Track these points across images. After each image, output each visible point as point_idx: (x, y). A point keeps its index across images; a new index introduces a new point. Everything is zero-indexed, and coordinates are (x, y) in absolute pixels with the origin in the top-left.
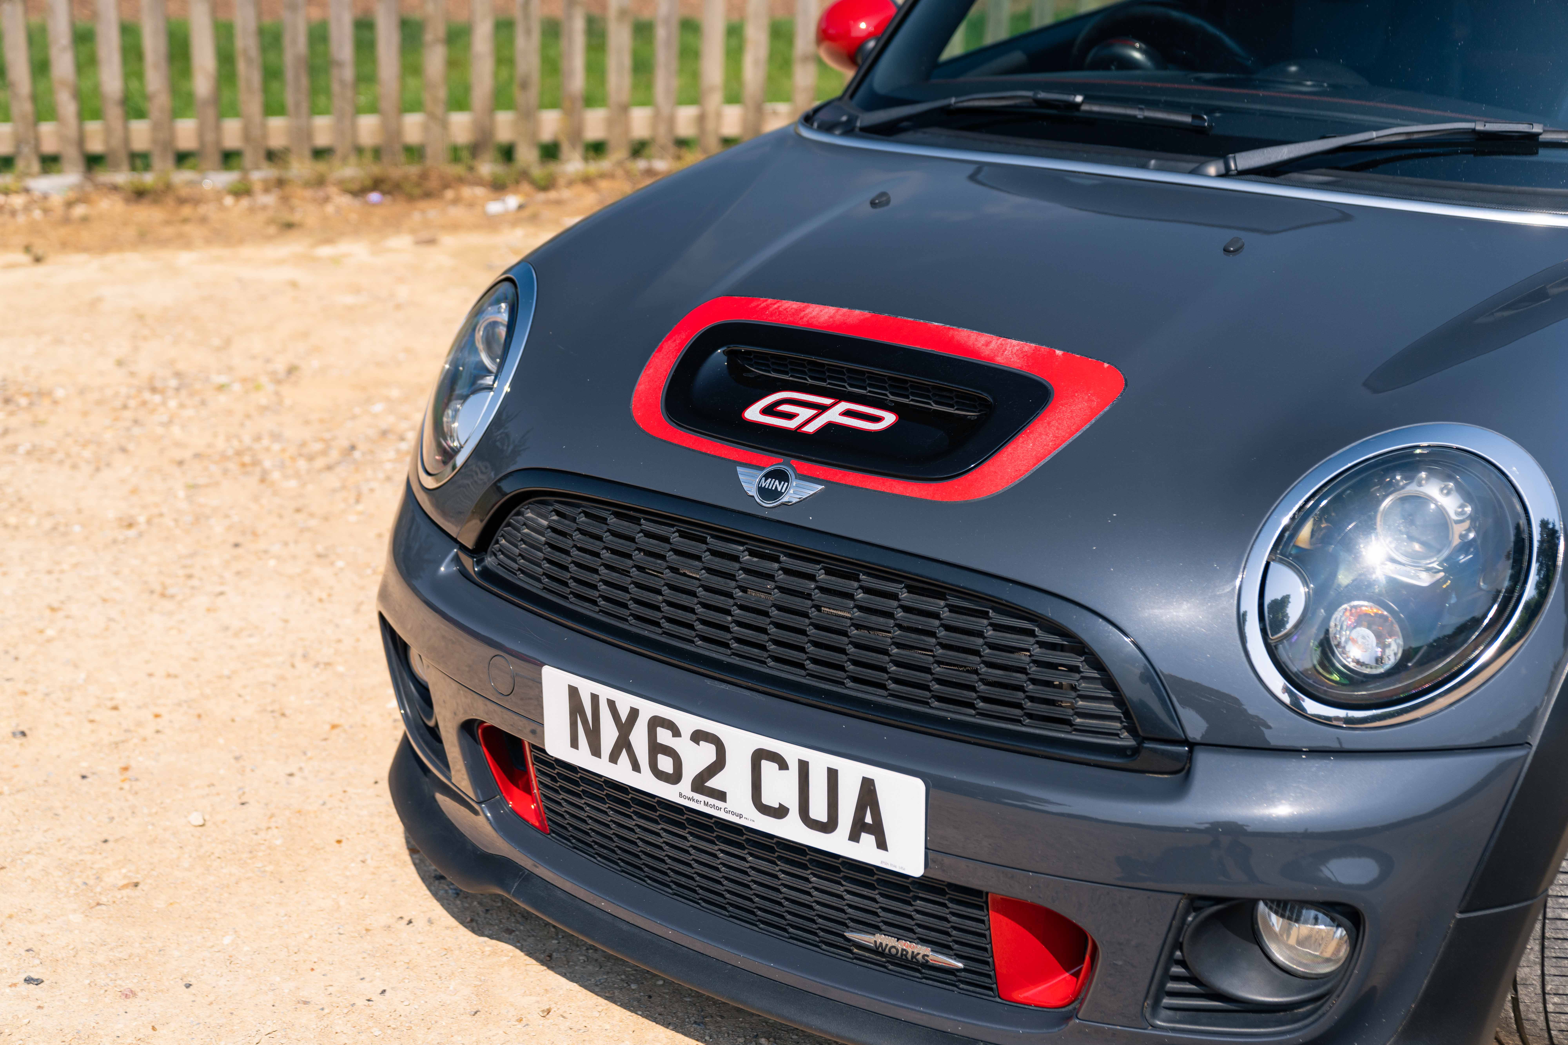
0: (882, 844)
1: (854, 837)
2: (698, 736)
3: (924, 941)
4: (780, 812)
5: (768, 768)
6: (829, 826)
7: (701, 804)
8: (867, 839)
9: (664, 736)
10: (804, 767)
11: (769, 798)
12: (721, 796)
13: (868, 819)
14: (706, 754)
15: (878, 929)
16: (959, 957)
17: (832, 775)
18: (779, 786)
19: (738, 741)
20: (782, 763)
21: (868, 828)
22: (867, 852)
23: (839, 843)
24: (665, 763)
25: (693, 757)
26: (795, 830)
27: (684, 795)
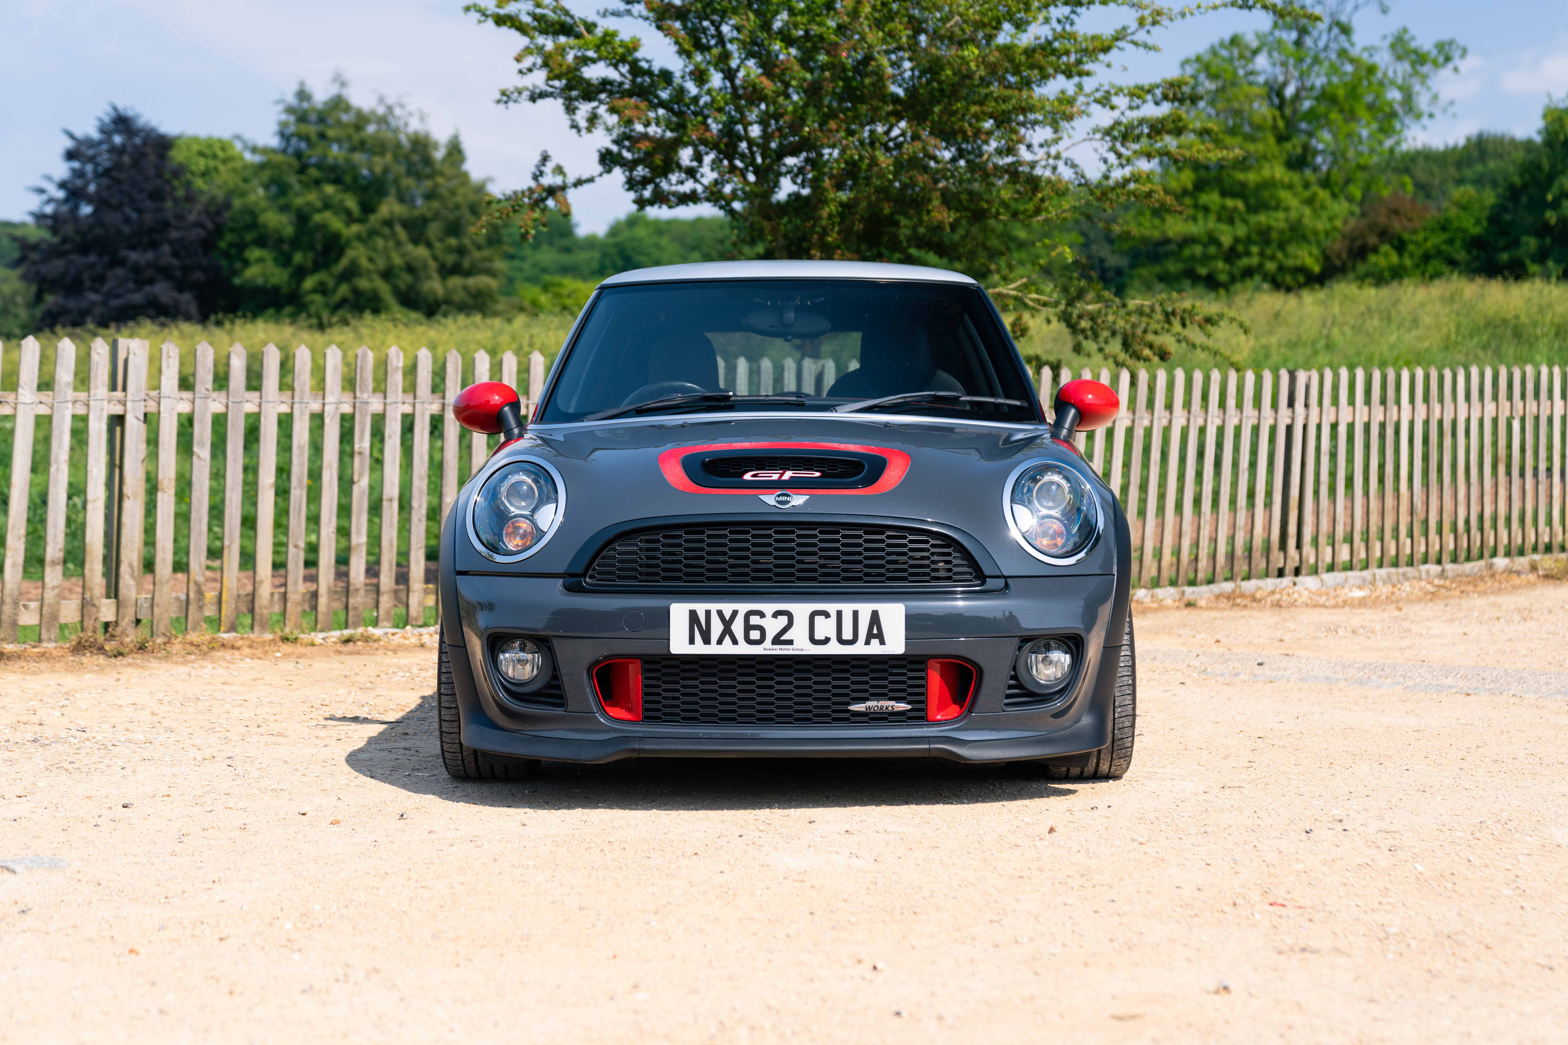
0: (882, 642)
1: (867, 643)
2: (776, 614)
3: (890, 699)
4: (827, 641)
5: (819, 619)
6: (853, 641)
7: (779, 650)
8: (875, 642)
9: (754, 620)
10: (839, 614)
11: (818, 636)
12: (790, 642)
13: (875, 631)
14: (783, 621)
15: (867, 699)
16: (908, 703)
17: (856, 614)
18: (825, 628)
19: (801, 610)
20: (827, 615)
21: (875, 636)
22: (875, 648)
23: (859, 649)
24: (755, 635)
25: (773, 626)
26: (834, 649)
27: (766, 649)
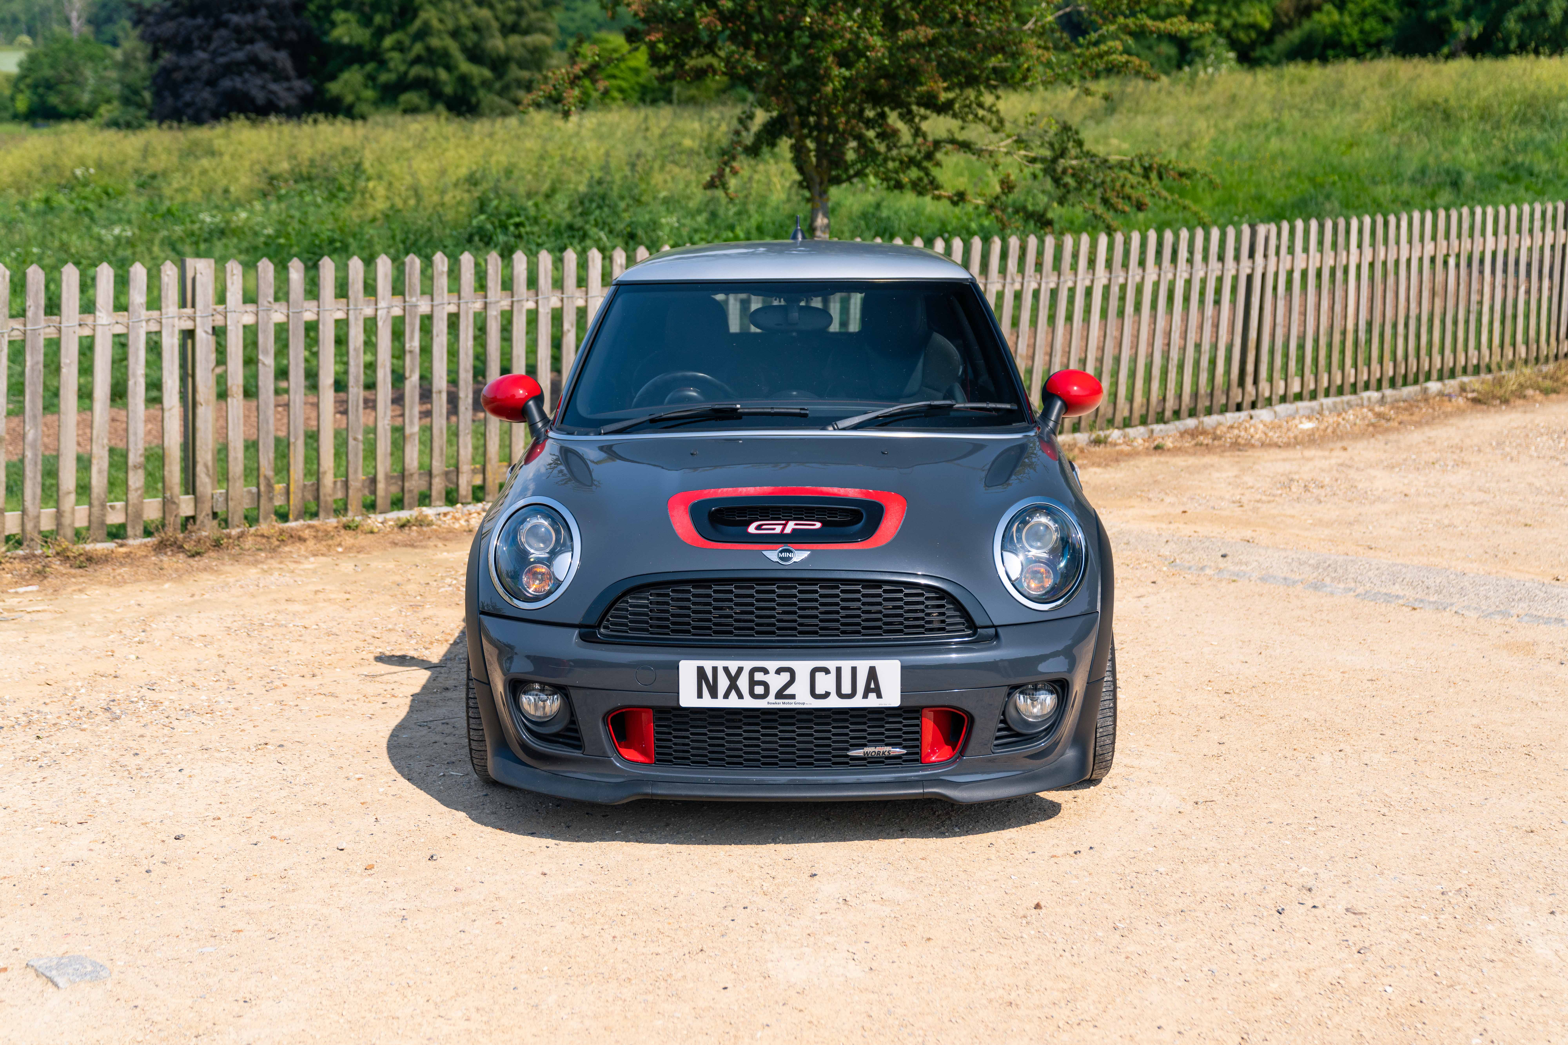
0: (879, 696)
1: (865, 696)
2: (779, 671)
3: (887, 745)
4: (827, 695)
5: (819, 676)
6: (852, 695)
7: (782, 704)
8: (872, 696)
9: (758, 676)
10: (839, 670)
11: (819, 690)
12: (793, 697)
13: (872, 686)
14: (785, 677)
15: (865, 745)
16: (904, 748)
17: (854, 670)
18: (825, 683)
19: (803, 667)
20: (827, 671)
21: (872, 691)
22: (872, 702)
23: (858, 702)
24: (759, 690)
25: (776, 682)
26: (834, 702)
27: (770, 702)
